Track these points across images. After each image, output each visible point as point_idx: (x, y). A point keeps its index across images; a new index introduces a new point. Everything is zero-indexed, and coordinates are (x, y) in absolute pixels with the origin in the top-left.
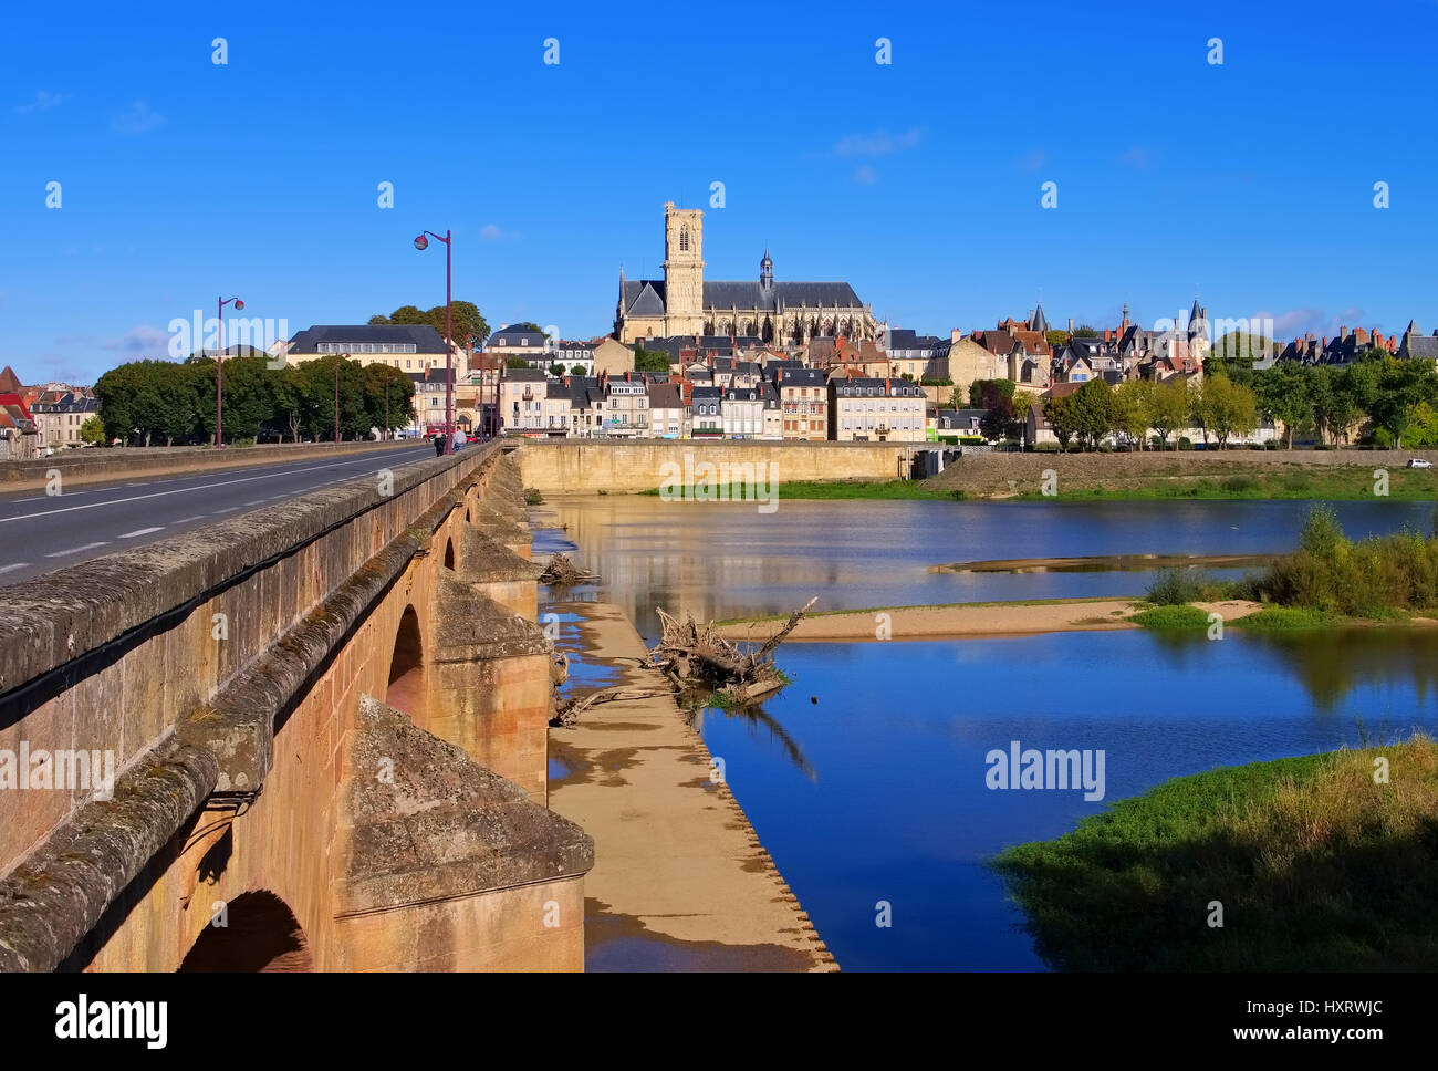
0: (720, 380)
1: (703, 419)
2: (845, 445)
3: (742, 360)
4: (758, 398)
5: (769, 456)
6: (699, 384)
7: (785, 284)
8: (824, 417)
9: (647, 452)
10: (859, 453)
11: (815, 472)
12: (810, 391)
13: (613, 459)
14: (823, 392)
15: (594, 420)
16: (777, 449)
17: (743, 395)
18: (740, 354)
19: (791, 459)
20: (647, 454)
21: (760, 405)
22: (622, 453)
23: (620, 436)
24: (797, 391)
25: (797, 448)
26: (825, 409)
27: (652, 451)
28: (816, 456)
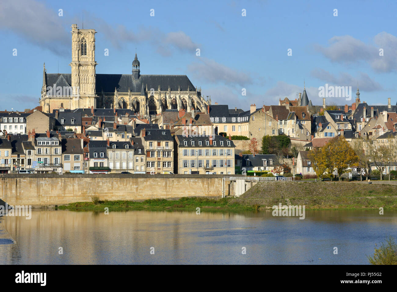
0: (105, 136)
1: (96, 161)
2: (184, 176)
3: (121, 123)
4: (130, 147)
5: (137, 183)
6: (94, 139)
7: (147, 76)
8: (171, 158)
9: (60, 182)
10: (193, 182)
11: (165, 193)
12: (163, 143)
13: (38, 186)
14: (171, 144)
15: (26, 162)
16: (142, 180)
17: (120, 146)
18: (119, 120)
19: (151, 186)
20: (60, 183)
21: (132, 152)
22: (44, 183)
23: (43, 172)
24: (155, 143)
25: (155, 179)
26: (172, 154)
27: (63, 181)
28: (166, 184)
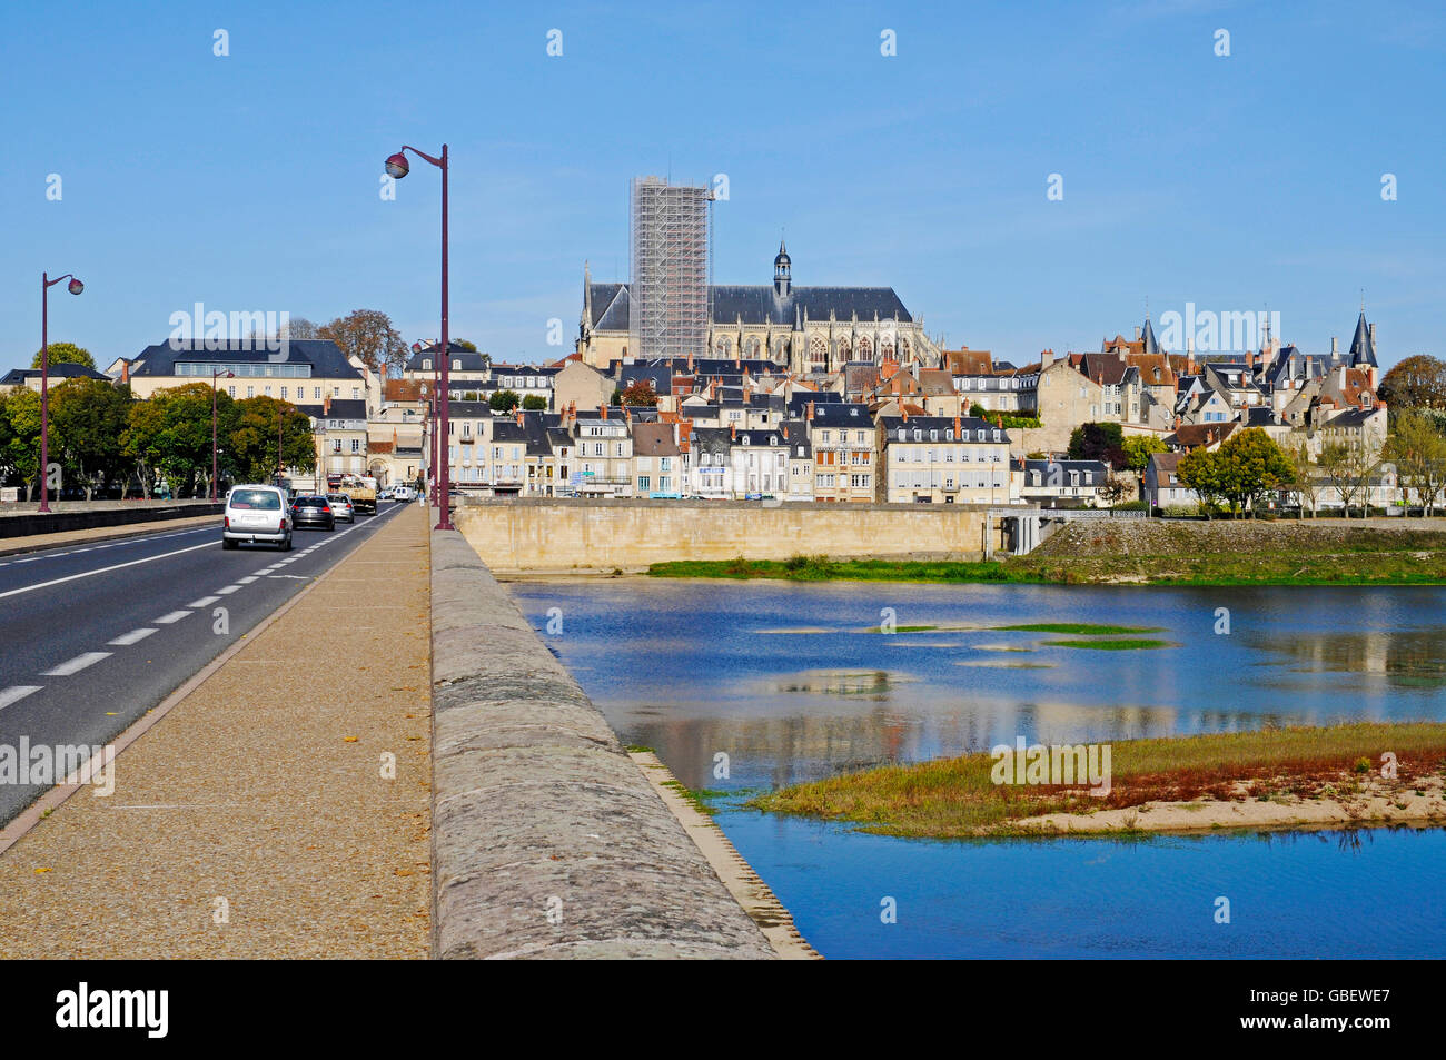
0: (726, 418)
1: (707, 471)
2: (901, 508)
3: (757, 391)
4: (781, 442)
5: (798, 521)
6: (699, 423)
7: (807, 289)
8: (870, 467)
9: (632, 516)
10: (922, 520)
11: (860, 544)
12: (852, 433)
13: (585, 526)
14: (870, 436)
15: (556, 472)
16: (810, 513)
17: (760, 438)
18: (752, 382)
19: (829, 526)
20: (632, 519)
21: (786, 451)
22: (597, 515)
23: (592, 494)
24: (835, 433)
25: (838, 513)
26: (873, 459)
27: (639, 515)
28: (863, 522)
